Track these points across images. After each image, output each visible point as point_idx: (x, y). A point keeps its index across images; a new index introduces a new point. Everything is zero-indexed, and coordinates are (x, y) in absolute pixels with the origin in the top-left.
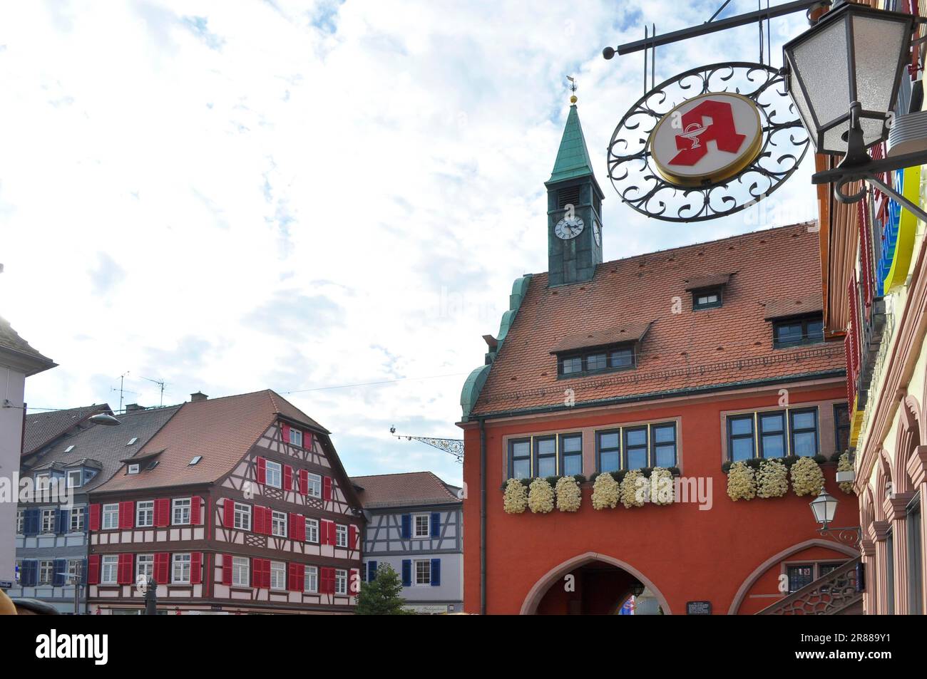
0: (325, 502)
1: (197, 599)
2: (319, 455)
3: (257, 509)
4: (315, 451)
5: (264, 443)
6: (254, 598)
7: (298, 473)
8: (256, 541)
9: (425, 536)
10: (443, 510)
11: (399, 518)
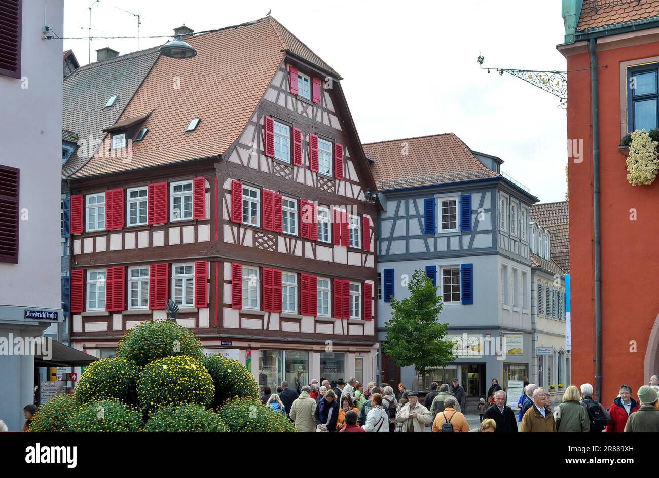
0: (337, 182)
1: (204, 330)
2: (329, 112)
3: (267, 193)
4: (324, 106)
5: (271, 96)
6: (265, 328)
7: (307, 139)
8: (265, 241)
9: (453, 230)
10: (476, 190)
11: (421, 203)
